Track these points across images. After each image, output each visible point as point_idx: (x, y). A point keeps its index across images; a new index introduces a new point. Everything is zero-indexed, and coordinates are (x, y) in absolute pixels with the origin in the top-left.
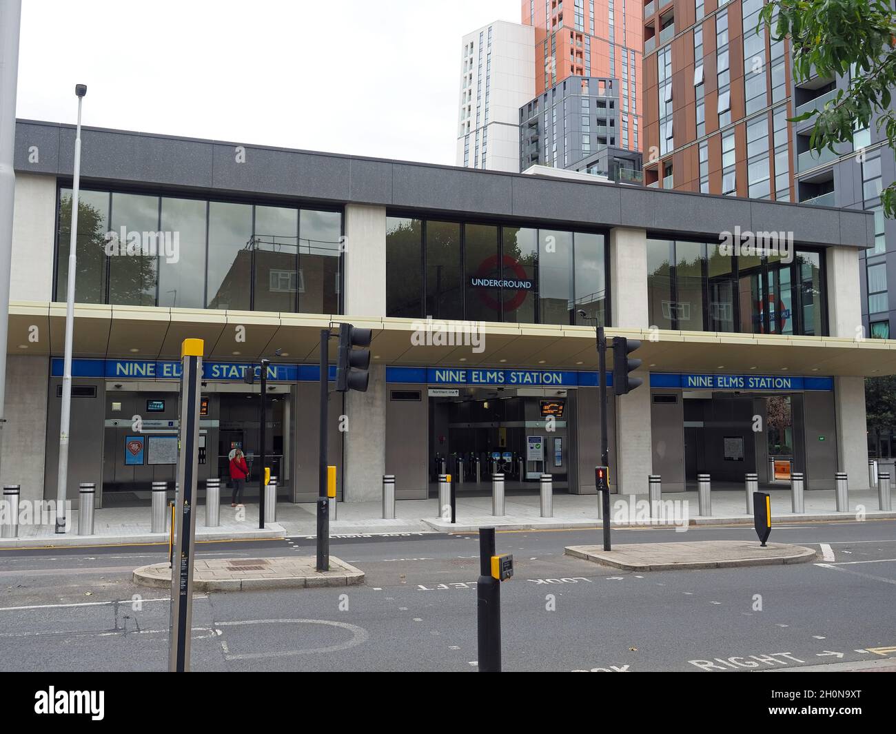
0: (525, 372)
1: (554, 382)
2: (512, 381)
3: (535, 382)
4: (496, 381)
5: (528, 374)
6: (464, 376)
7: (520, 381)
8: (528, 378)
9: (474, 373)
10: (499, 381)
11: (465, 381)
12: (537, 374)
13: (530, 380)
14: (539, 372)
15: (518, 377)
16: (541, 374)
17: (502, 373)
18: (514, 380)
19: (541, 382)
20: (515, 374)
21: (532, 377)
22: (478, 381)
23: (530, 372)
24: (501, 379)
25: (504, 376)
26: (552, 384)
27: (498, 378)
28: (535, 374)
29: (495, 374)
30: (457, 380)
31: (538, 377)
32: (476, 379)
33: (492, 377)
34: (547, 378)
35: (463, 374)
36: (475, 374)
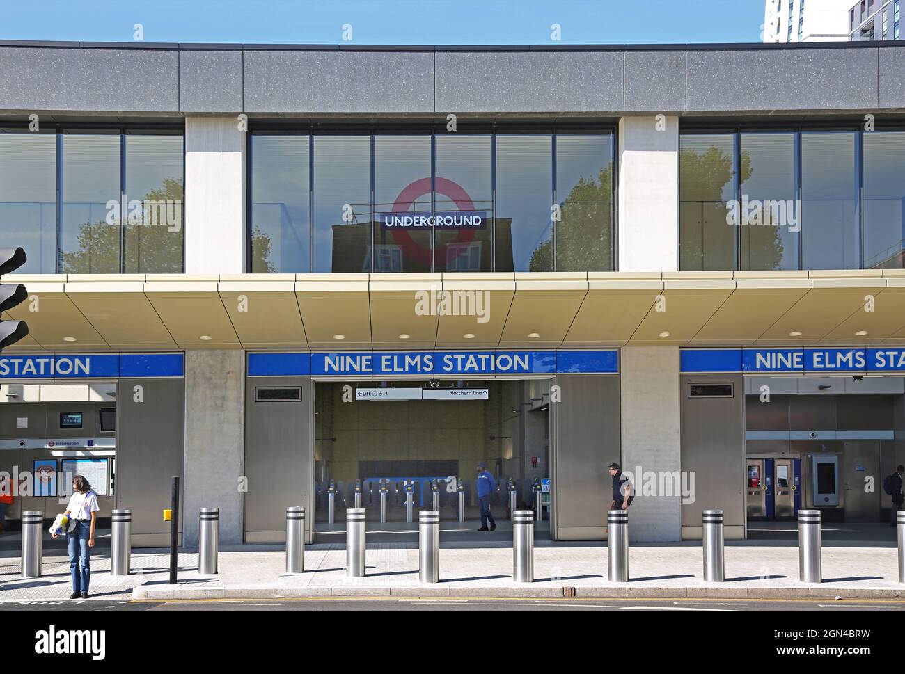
0: (468, 355)
1: (516, 368)
2: (445, 368)
3: (484, 368)
4: (419, 369)
5: (471, 358)
6: (369, 363)
7: (459, 369)
8: (471, 363)
9: (384, 358)
10: (425, 368)
11: (370, 370)
12: (488, 356)
13: (475, 366)
14: (490, 354)
15: (454, 361)
16: (493, 356)
17: (430, 357)
18: (448, 366)
19: (493, 368)
20: (450, 357)
21: (479, 361)
22: (390, 370)
23: (475, 355)
24: (428, 366)
25: (433, 361)
26: (511, 371)
27: (423, 364)
28: (483, 357)
29: (418, 358)
30: (357, 368)
31: (488, 361)
32: (387, 366)
33: (413, 363)
34: (504, 363)
35: (366, 360)
36: (386, 360)
